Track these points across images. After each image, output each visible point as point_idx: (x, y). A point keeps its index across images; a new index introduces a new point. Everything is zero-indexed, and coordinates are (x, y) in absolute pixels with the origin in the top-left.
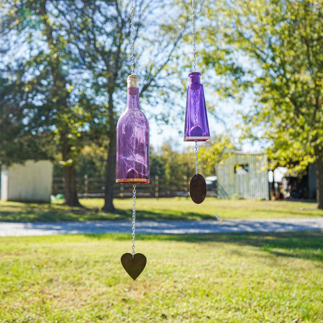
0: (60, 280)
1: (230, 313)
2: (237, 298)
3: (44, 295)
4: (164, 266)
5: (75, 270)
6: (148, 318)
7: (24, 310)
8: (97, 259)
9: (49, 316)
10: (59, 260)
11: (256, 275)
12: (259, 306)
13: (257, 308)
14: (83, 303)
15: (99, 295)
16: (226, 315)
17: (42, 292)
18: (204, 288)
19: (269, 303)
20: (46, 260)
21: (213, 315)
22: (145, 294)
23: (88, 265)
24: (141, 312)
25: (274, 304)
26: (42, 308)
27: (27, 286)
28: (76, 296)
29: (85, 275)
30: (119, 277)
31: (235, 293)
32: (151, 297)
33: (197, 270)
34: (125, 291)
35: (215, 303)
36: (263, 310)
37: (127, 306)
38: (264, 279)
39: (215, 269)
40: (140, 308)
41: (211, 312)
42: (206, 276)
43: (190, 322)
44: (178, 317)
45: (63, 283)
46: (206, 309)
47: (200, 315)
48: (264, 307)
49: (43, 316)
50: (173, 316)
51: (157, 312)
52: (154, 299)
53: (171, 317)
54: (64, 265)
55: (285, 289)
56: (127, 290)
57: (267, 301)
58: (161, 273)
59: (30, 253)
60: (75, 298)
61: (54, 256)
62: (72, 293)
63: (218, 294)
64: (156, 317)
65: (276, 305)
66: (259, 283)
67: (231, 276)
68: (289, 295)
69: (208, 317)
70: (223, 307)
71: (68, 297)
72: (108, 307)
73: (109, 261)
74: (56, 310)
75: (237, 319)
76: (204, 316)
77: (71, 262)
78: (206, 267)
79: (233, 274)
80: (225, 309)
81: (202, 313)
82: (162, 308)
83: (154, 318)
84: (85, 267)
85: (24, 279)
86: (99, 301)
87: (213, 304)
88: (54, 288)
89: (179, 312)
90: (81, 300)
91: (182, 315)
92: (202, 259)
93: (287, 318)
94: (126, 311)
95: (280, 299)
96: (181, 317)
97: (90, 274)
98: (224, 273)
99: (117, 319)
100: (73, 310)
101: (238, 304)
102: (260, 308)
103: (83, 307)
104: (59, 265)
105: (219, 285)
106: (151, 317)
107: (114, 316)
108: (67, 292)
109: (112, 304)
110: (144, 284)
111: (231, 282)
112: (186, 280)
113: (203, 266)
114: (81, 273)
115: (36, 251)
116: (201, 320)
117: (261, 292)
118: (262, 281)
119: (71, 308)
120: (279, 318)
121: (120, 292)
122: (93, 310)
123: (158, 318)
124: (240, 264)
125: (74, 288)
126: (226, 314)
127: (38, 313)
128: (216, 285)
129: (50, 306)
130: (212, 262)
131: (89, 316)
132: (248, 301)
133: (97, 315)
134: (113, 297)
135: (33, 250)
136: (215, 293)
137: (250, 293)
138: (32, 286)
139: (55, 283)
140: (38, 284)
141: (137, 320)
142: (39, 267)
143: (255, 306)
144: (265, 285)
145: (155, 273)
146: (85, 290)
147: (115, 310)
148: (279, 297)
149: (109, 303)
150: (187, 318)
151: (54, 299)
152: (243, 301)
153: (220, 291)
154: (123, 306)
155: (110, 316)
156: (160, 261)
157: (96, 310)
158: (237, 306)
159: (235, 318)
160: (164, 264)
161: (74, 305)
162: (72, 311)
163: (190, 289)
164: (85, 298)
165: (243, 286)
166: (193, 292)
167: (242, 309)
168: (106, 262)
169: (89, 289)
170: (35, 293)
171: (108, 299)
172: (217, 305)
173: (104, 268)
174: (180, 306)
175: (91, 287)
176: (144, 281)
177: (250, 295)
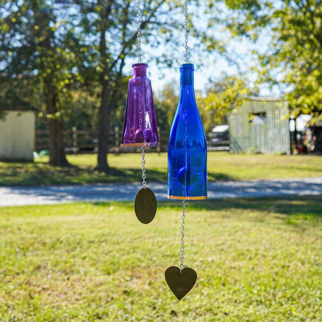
0: (49, 267)
1: (251, 307)
2: (259, 288)
3: (32, 288)
4: (171, 246)
5: (66, 254)
6: (155, 316)
7: (9, 307)
8: (92, 239)
9: (38, 315)
10: (48, 241)
11: (279, 257)
12: (285, 297)
13: (282, 300)
14: (77, 297)
15: (97, 286)
16: (246, 311)
17: (28, 283)
18: (219, 275)
19: (296, 293)
20: (32, 241)
21: (232, 311)
22: (150, 284)
23: (81, 247)
24: (147, 308)
25: (302, 295)
26: (29, 305)
27: (10, 275)
28: (69, 288)
29: (78, 260)
30: (118, 262)
31: (256, 281)
32: (157, 287)
33: (210, 251)
34: (127, 281)
35: (232, 295)
36: (290, 302)
37: (130, 299)
38: (290, 262)
39: (232, 250)
40: (145, 302)
41: (228, 306)
42: (221, 259)
43: (205, 319)
44: (190, 313)
45: (53, 271)
46: (223, 302)
47: (215, 311)
48: (290, 299)
49: (31, 315)
50: (184, 313)
51: (166, 307)
52: (161, 290)
53: (182, 314)
54: (53, 247)
55: (314, 274)
56: (128, 279)
57: (294, 290)
58: (168, 256)
59: (12, 232)
60: (68, 291)
61: (40, 236)
62: (64, 283)
63: (236, 281)
64: (164, 314)
65: (305, 296)
66: (283, 267)
67: (250, 259)
68: (319, 283)
69: (226, 314)
70: (242, 300)
71: (60, 289)
72: (108, 302)
73: (106, 241)
74: (46, 307)
75: (260, 315)
76: (221, 312)
77: (61, 242)
78: (220, 248)
79: (253, 256)
80: (246, 302)
81: (218, 308)
82: (171, 302)
83: (162, 315)
84: (78, 249)
85: (7, 267)
86: (96, 295)
87: (230, 296)
88: (42, 277)
89: (191, 308)
90: (74, 293)
91: (195, 311)
92: (215, 236)
93: (318, 313)
94: (128, 307)
95: (309, 288)
96: (194, 314)
97: (84, 258)
98: (243, 254)
99: (119, 317)
100: (66, 306)
101: (260, 296)
102: (286, 300)
103: (78, 302)
104: (48, 246)
105: (237, 270)
106: (158, 315)
107: (114, 314)
108: (59, 283)
109: (112, 298)
110: (149, 271)
111: (251, 267)
112: (198, 264)
113: (217, 245)
114: (74, 257)
115: (19, 229)
116: (218, 317)
117: (287, 278)
118: (287, 264)
119: (63, 304)
120: (309, 313)
121: (120, 282)
122: (89, 305)
123: (167, 315)
124: (261, 242)
125: (66, 277)
126: (246, 309)
127: (25, 311)
128: (233, 270)
129: (39, 302)
130: (227, 241)
131: (86, 315)
132: (272, 291)
133: (95, 313)
134: (112, 289)
135: (16, 227)
136: (233, 282)
137: (274, 280)
138: (17, 276)
139: (43, 271)
140: (23, 272)
141: (142, 319)
142: (24, 250)
143: (280, 298)
144: (290, 269)
145: (160, 256)
146: (79, 280)
147: (116, 306)
148: (308, 285)
149: (108, 296)
150: (201, 315)
151: (43, 292)
152: (265, 291)
153: (238, 278)
154: (125, 300)
155: (110, 314)
156: (166, 240)
157: (94, 306)
158: (259, 298)
159: (257, 313)
160: (171, 243)
161: (66, 299)
162: (65, 308)
163: (203, 277)
164: (80, 291)
165: (265, 271)
166: (206, 281)
167: (265, 302)
168: (103, 242)
169: (83, 278)
170: (20, 285)
171: (107, 291)
172: (235, 298)
173: (101, 249)
174: (192, 300)
175: (85, 275)
176: (149, 267)
177: (274, 282)
